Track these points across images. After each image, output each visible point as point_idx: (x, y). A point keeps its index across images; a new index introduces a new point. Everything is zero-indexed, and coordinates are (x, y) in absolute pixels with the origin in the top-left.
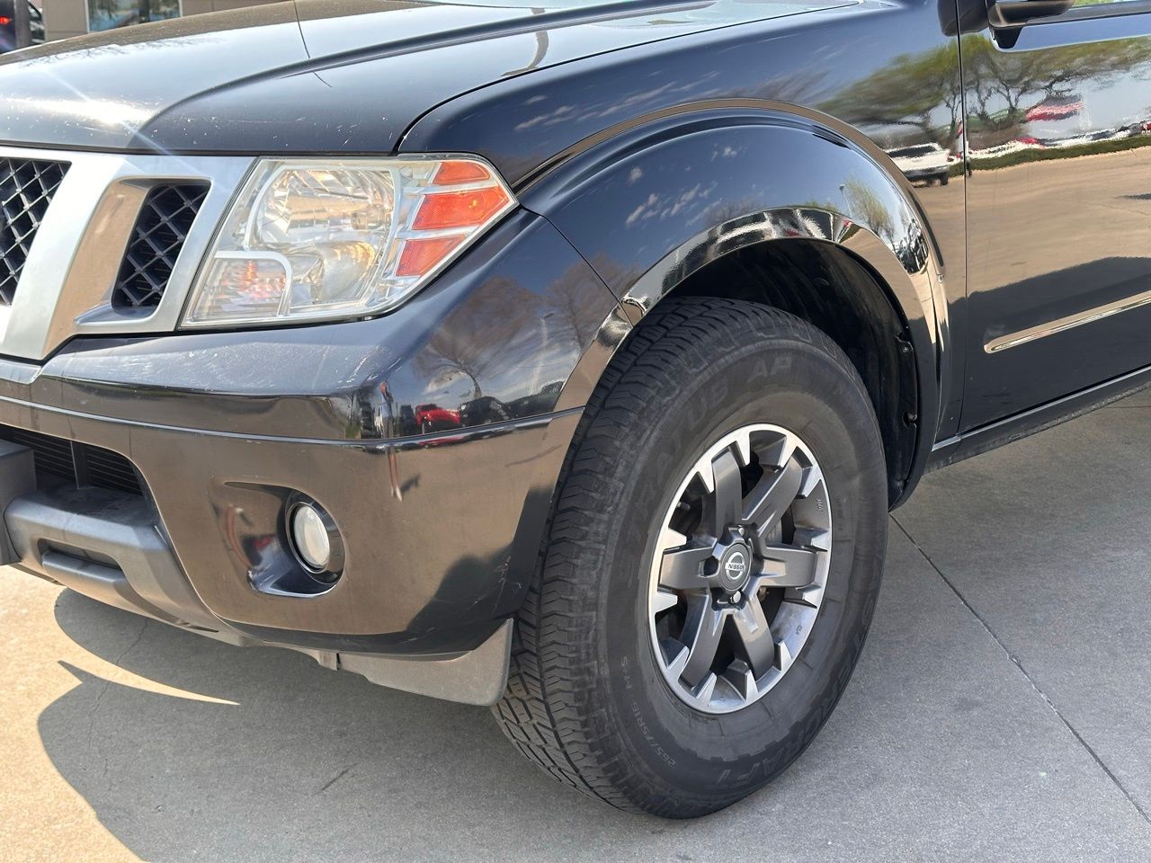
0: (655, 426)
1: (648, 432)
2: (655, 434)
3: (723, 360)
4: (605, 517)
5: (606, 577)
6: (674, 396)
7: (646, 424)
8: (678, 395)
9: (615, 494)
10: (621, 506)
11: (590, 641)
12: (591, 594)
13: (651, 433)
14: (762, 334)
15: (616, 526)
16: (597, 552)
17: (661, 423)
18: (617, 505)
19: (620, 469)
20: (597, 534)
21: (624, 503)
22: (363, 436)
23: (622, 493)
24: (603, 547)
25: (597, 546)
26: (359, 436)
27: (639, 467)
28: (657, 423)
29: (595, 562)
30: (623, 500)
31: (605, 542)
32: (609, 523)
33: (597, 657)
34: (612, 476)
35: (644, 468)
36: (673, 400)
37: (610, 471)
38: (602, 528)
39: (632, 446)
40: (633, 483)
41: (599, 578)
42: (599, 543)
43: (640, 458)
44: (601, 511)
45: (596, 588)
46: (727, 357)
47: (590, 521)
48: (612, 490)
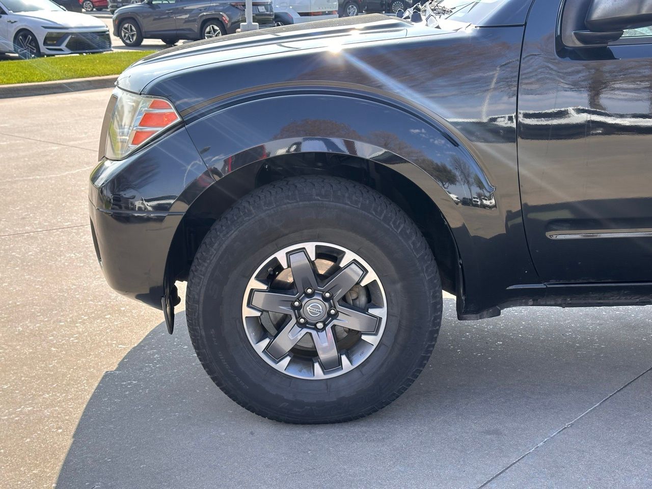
0: (236, 229)
1: (233, 231)
2: (236, 233)
3: (285, 206)
4: (206, 265)
5: (203, 291)
6: (251, 217)
7: (233, 228)
8: (253, 218)
9: (211, 255)
10: (213, 261)
11: (196, 317)
12: (196, 297)
13: (234, 232)
14: (319, 198)
15: (210, 270)
16: (200, 279)
17: (240, 228)
18: (211, 261)
19: (216, 245)
20: (201, 271)
21: (215, 260)
22: (112, 209)
23: (214, 256)
24: (203, 277)
25: (201, 276)
26: (110, 208)
27: (224, 246)
28: (238, 228)
29: (199, 283)
30: (214, 259)
31: (204, 275)
32: (207, 268)
33: (199, 325)
34: (212, 247)
35: (227, 247)
36: (249, 220)
37: (212, 244)
38: (203, 269)
39: (224, 236)
40: (220, 253)
41: (200, 291)
42: (202, 275)
43: (225, 243)
44: (205, 262)
45: (199, 294)
46: (288, 205)
47: (199, 264)
48: (211, 253)
